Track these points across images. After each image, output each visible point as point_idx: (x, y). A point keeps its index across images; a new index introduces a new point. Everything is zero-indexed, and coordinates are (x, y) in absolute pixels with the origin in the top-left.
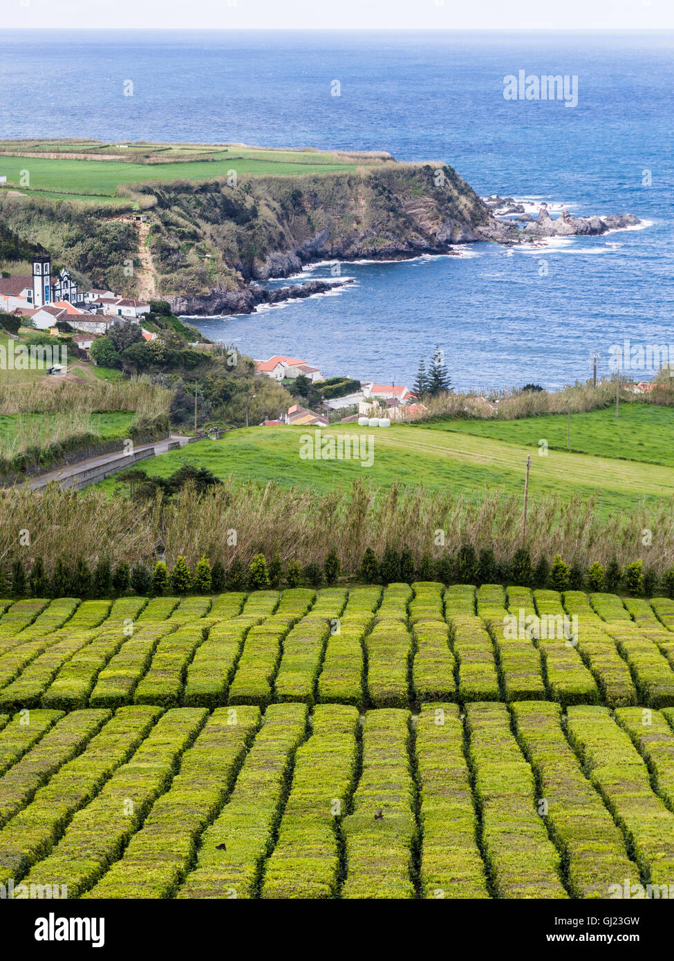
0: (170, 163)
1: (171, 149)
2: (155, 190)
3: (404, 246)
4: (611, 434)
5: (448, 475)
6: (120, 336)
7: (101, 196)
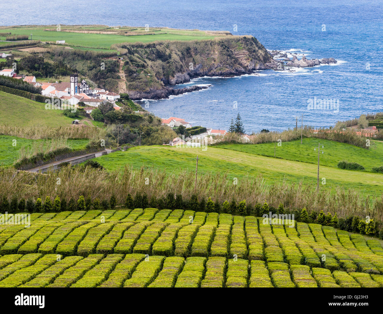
0: (136, 35)
1: (137, 29)
2: (127, 47)
3: (234, 71)
4: (296, 151)
5: (220, 167)
6: (104, 108)
7: (104, 49)
